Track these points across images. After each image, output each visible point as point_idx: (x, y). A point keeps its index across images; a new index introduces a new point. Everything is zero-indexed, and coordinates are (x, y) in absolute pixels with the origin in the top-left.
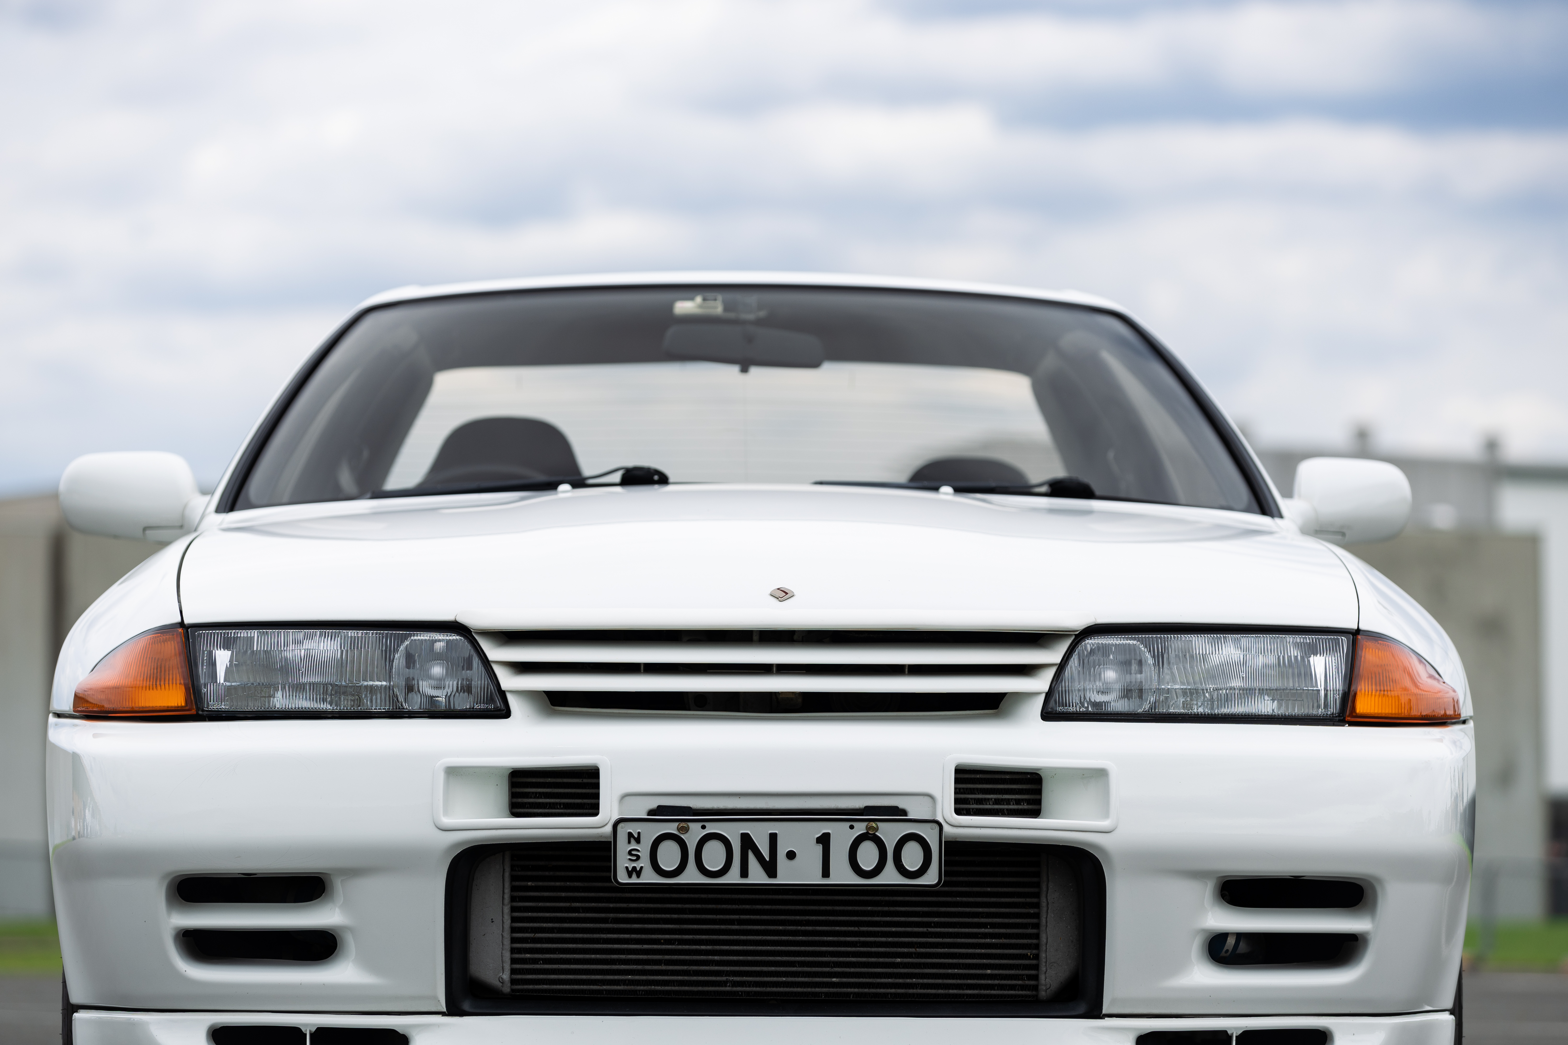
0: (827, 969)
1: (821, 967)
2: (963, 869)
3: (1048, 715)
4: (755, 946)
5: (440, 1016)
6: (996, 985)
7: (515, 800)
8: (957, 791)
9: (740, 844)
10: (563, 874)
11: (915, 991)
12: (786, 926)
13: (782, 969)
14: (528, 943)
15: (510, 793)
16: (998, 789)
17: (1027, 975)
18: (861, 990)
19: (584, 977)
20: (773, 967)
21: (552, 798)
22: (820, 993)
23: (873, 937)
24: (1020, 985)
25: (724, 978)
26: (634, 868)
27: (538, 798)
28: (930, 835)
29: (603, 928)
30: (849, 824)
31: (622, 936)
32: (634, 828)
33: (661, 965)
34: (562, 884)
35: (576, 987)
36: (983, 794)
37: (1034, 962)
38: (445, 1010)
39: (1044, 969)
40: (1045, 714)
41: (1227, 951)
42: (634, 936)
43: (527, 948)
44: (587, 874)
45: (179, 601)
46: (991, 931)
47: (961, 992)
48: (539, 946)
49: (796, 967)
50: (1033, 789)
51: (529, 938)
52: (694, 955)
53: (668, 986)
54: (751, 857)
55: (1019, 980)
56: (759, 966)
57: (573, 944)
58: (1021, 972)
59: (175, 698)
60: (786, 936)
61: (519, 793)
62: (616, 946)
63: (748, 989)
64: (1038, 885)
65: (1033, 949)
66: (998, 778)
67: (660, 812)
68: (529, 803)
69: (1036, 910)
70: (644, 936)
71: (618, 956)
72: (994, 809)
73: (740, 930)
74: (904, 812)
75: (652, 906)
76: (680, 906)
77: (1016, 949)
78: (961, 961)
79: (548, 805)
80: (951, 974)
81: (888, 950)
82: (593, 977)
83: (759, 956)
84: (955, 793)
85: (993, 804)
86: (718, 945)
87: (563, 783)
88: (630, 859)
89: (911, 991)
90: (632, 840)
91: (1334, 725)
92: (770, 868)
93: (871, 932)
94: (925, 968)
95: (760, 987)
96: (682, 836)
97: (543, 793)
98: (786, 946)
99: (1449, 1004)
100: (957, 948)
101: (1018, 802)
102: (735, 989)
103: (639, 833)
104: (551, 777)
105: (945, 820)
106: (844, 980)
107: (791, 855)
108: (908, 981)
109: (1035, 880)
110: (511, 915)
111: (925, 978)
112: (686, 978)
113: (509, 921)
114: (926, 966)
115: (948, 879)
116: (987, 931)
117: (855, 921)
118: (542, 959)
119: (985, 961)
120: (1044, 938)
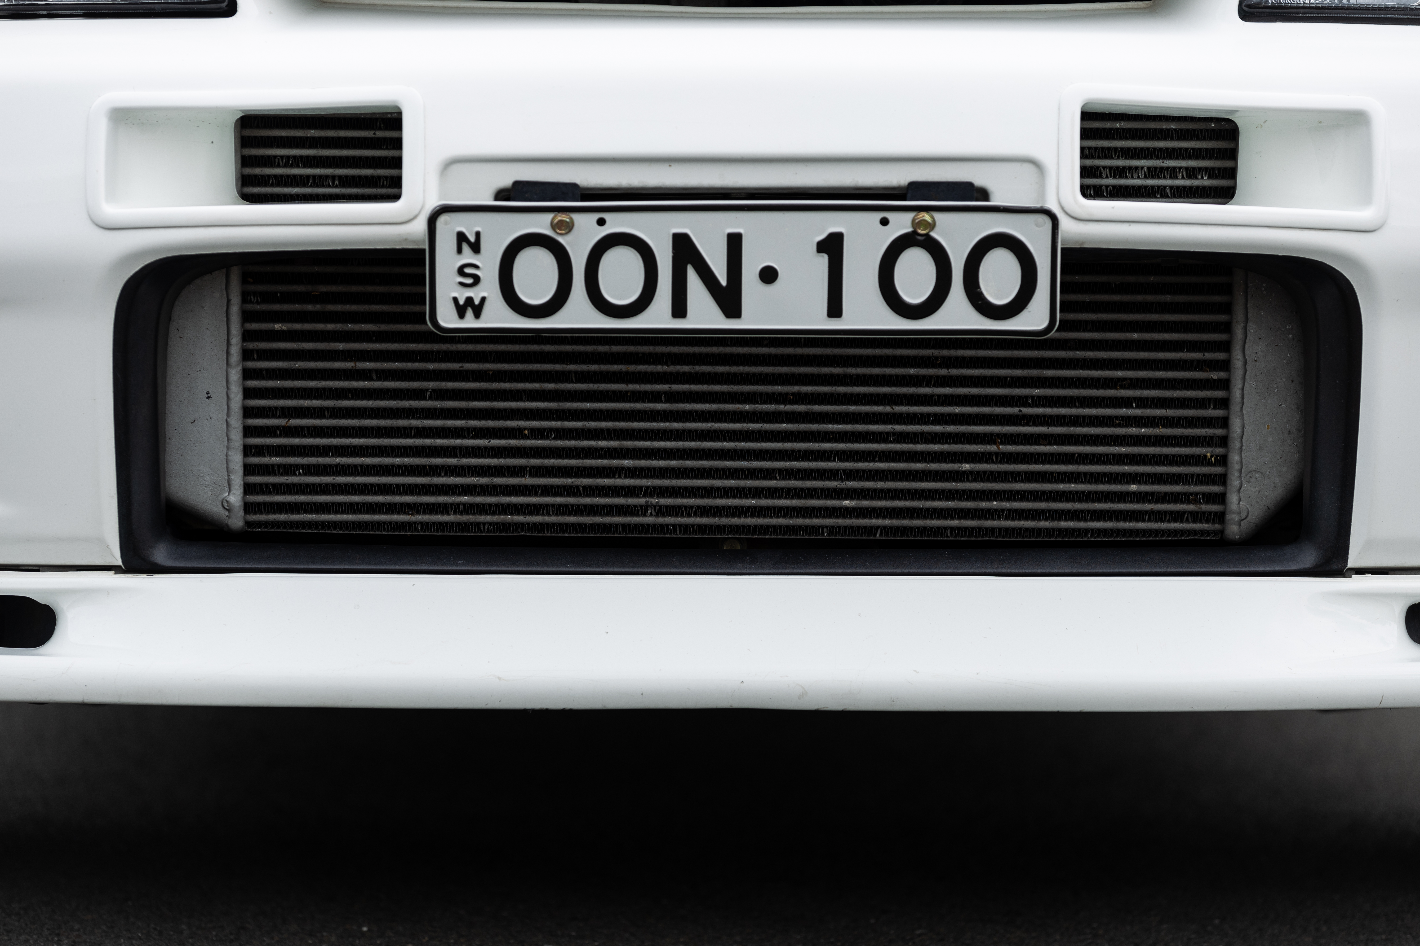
0: (834, 484)
1: (822, 479)
2: (1086, 298)
3: (1249, 9)
4: (700, 440)
5: (112, 573)
6: (1146, 512)
7: (248, 171)
8: (1085, 153)
9: (671, 255)
10: (339, 308)
11: (995, 523)
12: (758, 403)
13: (749, 483)
14: (275, 436)
15: (239, 156)
16: (1155, 149)
17: (1204, 494)
18: (896, 522)
20: (733, 478)
21: (317, 166)
22: (819, 527)
23: (919, 423)
24: (1191, 513)
25: (642, 501)
26: (469, 300)
27: (292, 166)
28: (1036, 237)
29: (416, 409)
30: (879, 215)
32: (468, 224)
33: (524, 476)
35: (366, 517)
36: (1126, 158)
37: (1218, 470)
38: (119, 562)
39: (1236, 483)
40: (1244, 8)
43: (273, 446)
44: (385, 308)
46: (1138, 412)
47: (1081, 525)
48: (296, 441)
49: (776, 479)
50: (1219, 150)
51: (278, 427)
52: (586, 458)
53: (537, 514)
54: (693, 278)
55: (1189, 502)
56: (707, 478)
57: (360, 438)
58: (1193, 486)
60: (757, 422)
61: (256, 157)
63: (685, 520)
64: (1227, 327)
65: (1216, 446)
66: (1156, 129)
67: (518, 195)
68: (275, 176)
69: (1222, 375)
70: (491, 424)
71: (445, 459)
72: (1146, 187)
73: (671, 411)
74: (983, 194)
75: (506, 367)
76: (558, 367)
77: (1185, 445)
78: (1082, 468)
79: (311, 181)
80: (1064, 492)
81: (946, 447)
82: (398, 499)
83: (706, 459)
84: (1081, 157)
85: (1146, 177)
86: (631, 439)
87: (339, 138)
88: (462, 284)
89: (989, 523)
90: (465, 247)
92: (729, 299)
93: (915, 414)
94: (1016, 481)
95: (708, 516)
96: (561, 240)
97: (301, 157)
98: (756, 440)
100: (1076, 444)
101: (1191, 173)
102: (661, 520)
104: (315, 128)
105: (1063, 208)
106: (865, 503)
107: (769, 275)
108: (984, 505)
109: (1222, 318)
110: (243, 384)
111: (1015, 500)
112: (571, 500)
113: (240, 396)
114: (1016, 477)
115: (1067, 315)
116: (1130, 412)
117: (885, 395)
118: (303, 466)
119: (1127, 469)
120: (1238, 424)
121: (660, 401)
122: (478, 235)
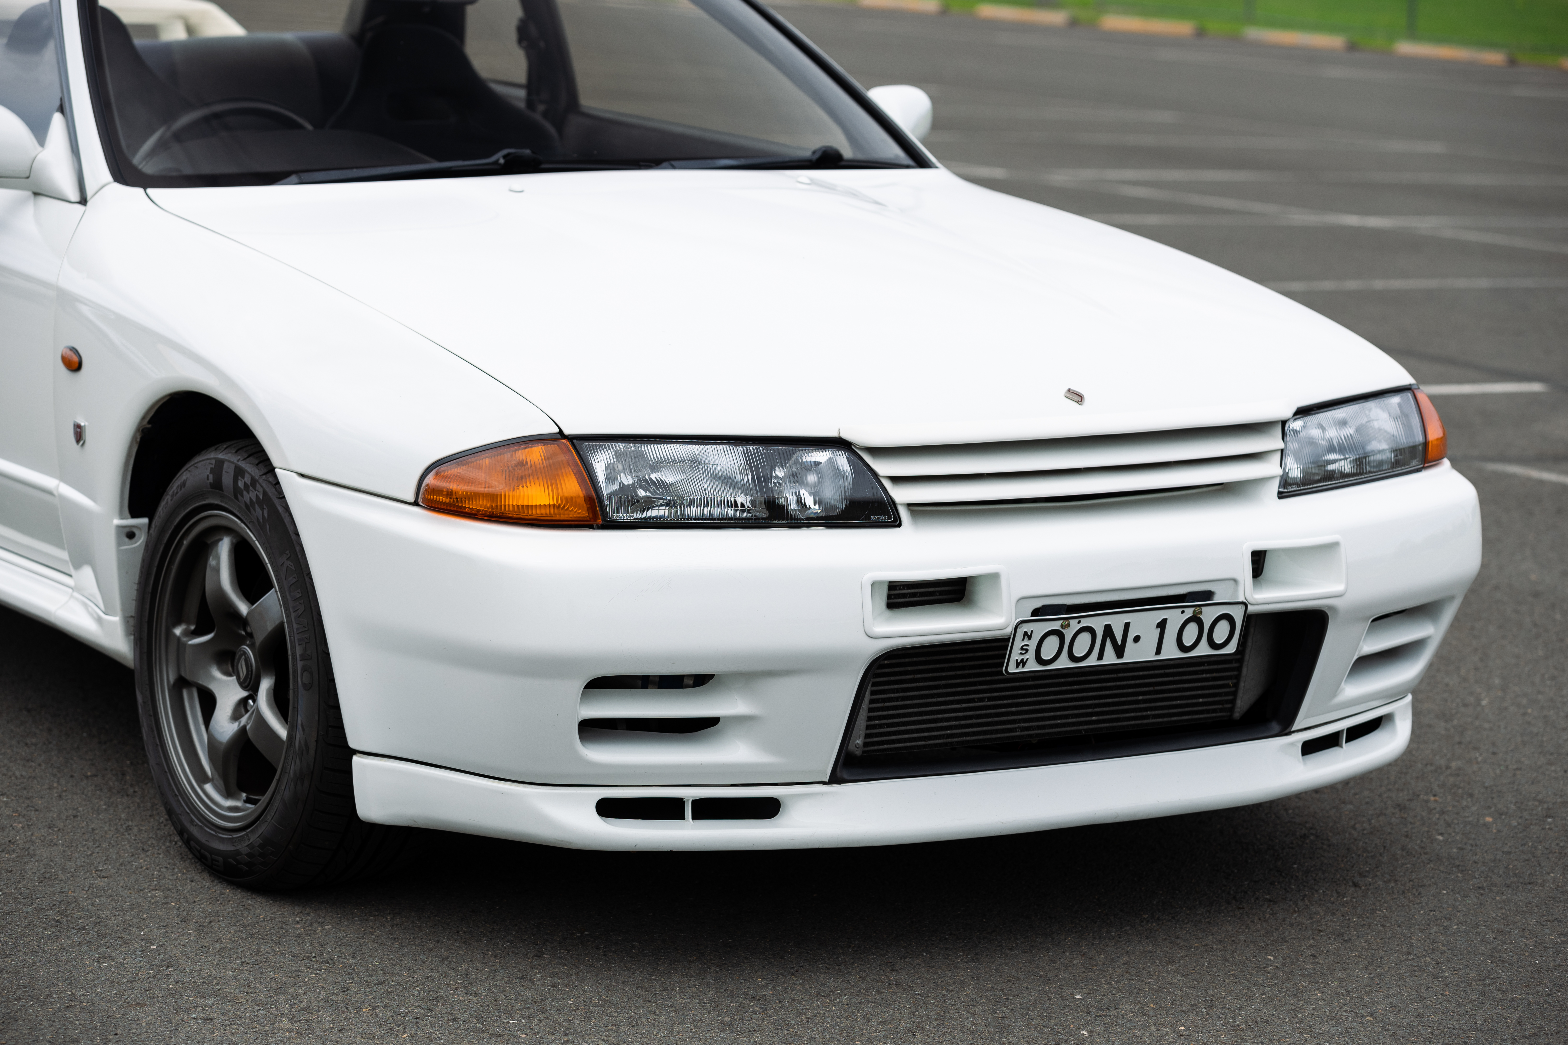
0: (1089, 710)
5: (821, 785)
9: (1103, 634)
13: (1059, 713)
17: (1226, 700)
18: (1111, 725)
19: (915, 735)
20: (1053, 712)
22: (1082, 730)
26: (1022, 660)
28: (1238, 614)
30: (1181, 610)
31: (948, 699)
32: (1024, 628)
35: (908, 744)
37: (1233, 689)
38: (828, 780)
39: (1240, 695)
40: (1281, 494)
42: (957, 698)
43: (876, 716)
47: (1179, 718)
48: (886, 713)
51: (879, 707)
52: (998, 709)
54: (1108, 643)
55: (1220, 704)
56: (1043, 713)
58: (1222, 698)
62: (943, 707)
63: (1030, 732)
65: (1233, 679)
67: (1043, 611)
74: (1217, 595)
77: (1222, 680)
80: (1175, 705)
82: (922, 735)
83: (1044, 705)
84: (1252, 576)
86: (1017, 699)
88: (1021, 653)
90: (1026, 638)
92: (1120, 651)
95: (1041, 730)
96: (1063, 631)
98: (1064, 694)
100: (1182, 683)
102: (1023, 733)
105: (1247, 600)
106: (1101, 717)
108: (1145, 713)
111: (1157, 710)
112: (989, 728)
113: (869, 696)
119: (1199, 692)
120: (1244, 670)
122: (1032, 631)
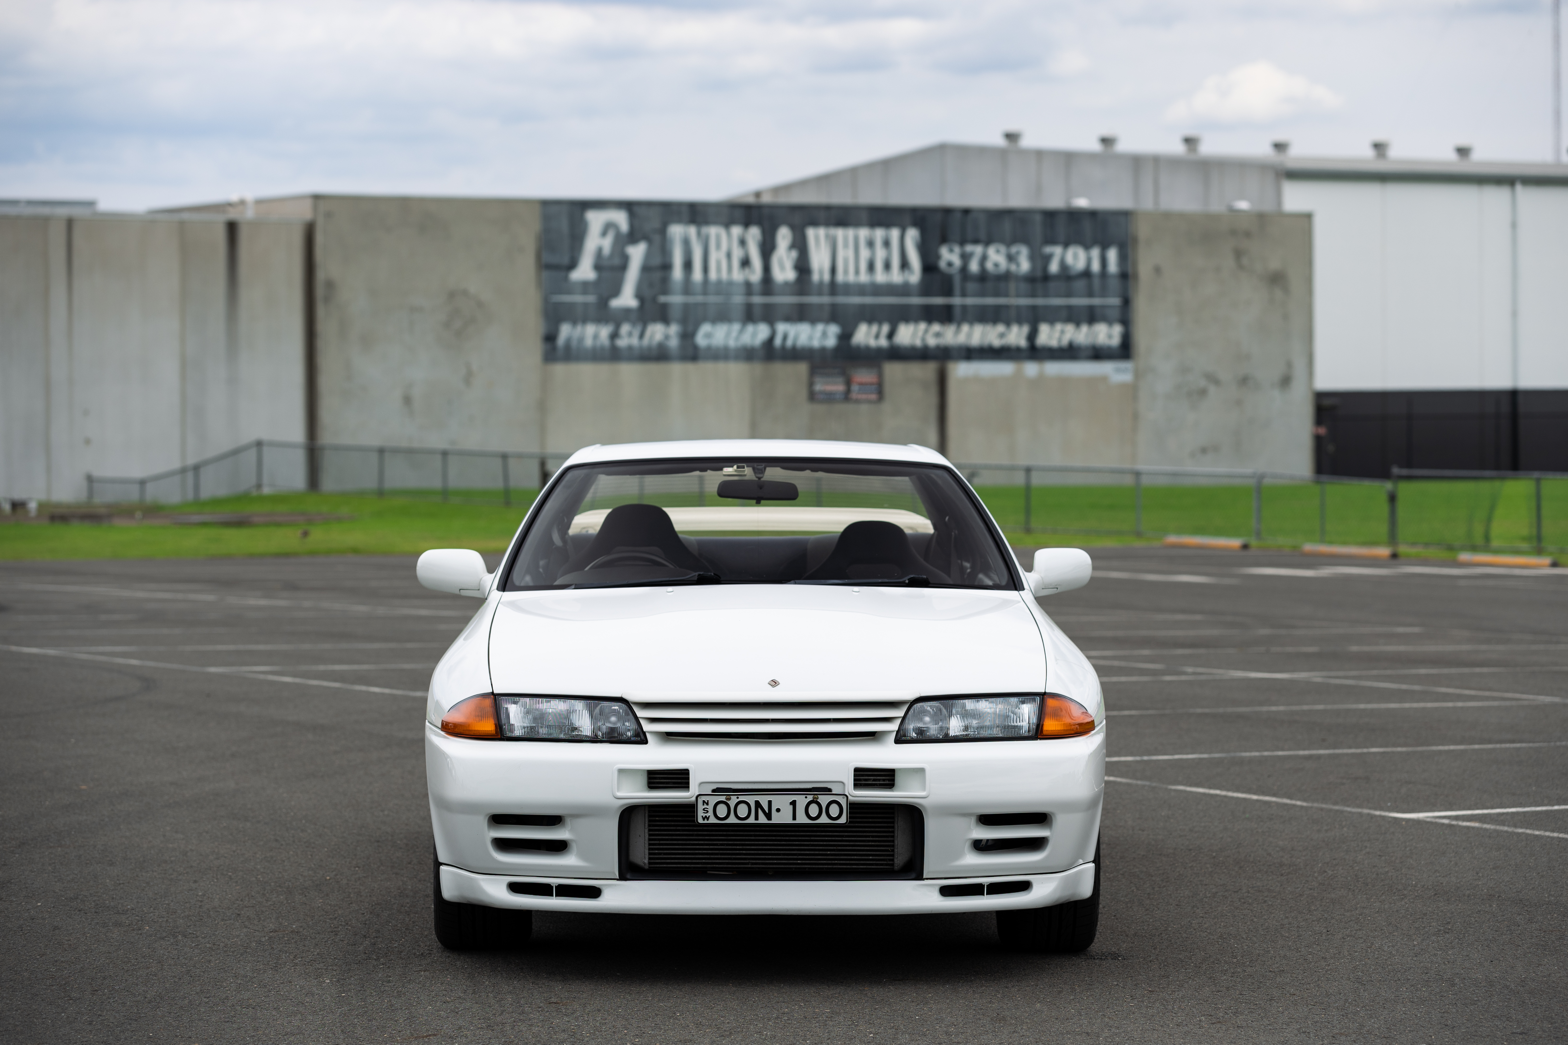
0: (796, 857)
1: (793, 856)
2: (858, 811)
3: (898, 741)
5: (616, 880)
6: (874, 864)
7: (650, 784)
8: (855, 780)
9: (754, 805)
10: (672, 814)
11: (836, 866)
13: (775, 857)
14: (656, 846)
15: (647, 781)
16: (875, 774)
17: (888, 859)
18: (811, 866)
19: (683, 861)
20: (770, 856)
21: (667, 780)
22: (793, 868)
24: (885, 864)
25: (748, 861)
26: (706, 816)
27: (661, 783)
28: (843, 801)
29: (691, 839)
30: (805, 796)
32: (705, 798)
33: (718, 855)
34: (672, 819)
35: (679, 866)
36: (868, 777)
37: (892, 853)
38: (618, 878)
39: (896, 856)
40: (896, 741)
41: (983, 845)
43: (656, 848)
45: (491, 679)
46: (872, 839)
47: (858, 867)
48: (661, 847)
50: (891, 778)
51: (657, 844)
52: (734, 851)
54: (760, 811)
55: (885, 861)
56: (764, 856)
57: (677, 846)
58: (885, 858)
59: (489, 726)
61: (652, 779)
63: (759, 866)
64: (893, 818)
65: (891, 847)
67: (717, 791)
68: (657, 782)
69: (893, 829)
70: (710, 842)
71: (699, 851)
72: (872, 784)
74: (830, 790)
75: (715, 833)
76: (727, 833)
77: (883, 847)
78: (858, 853)
79: (665, 784)
80: (853, 859)
81: (824, 848)
82: (687, 861)
83: (764, 851)
84: (854, 776)
85: (872, 781)
86: (745, 846)
87: (674, 776)
88: (704, 813)
89: (835, 867)
90: (705, 804)
91: (1033, 740)
92: (769, 816)
95: (765, 865)
96: (728, 802)
97: (663, 777)
99: (1092, 859)
101: (884, 780)
102: (753, 866)
103: (708, 801)
104: (667, 772)
105: (849, 793)
106: (804, 862)
107: (778, 810)
108: (833, 862)
109: (892, 815)
110: (648, 833)
112: (730, 861)
113: (648, 836)
114: (841, 855)
115: (851, 820)
117: (808, 835)
118: (663, 853)
120: (896, 842)
121: (752, 837)
